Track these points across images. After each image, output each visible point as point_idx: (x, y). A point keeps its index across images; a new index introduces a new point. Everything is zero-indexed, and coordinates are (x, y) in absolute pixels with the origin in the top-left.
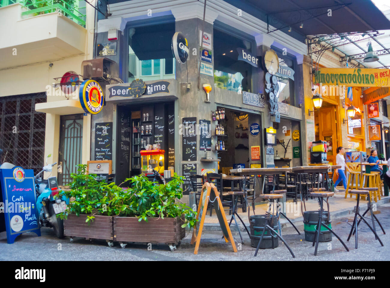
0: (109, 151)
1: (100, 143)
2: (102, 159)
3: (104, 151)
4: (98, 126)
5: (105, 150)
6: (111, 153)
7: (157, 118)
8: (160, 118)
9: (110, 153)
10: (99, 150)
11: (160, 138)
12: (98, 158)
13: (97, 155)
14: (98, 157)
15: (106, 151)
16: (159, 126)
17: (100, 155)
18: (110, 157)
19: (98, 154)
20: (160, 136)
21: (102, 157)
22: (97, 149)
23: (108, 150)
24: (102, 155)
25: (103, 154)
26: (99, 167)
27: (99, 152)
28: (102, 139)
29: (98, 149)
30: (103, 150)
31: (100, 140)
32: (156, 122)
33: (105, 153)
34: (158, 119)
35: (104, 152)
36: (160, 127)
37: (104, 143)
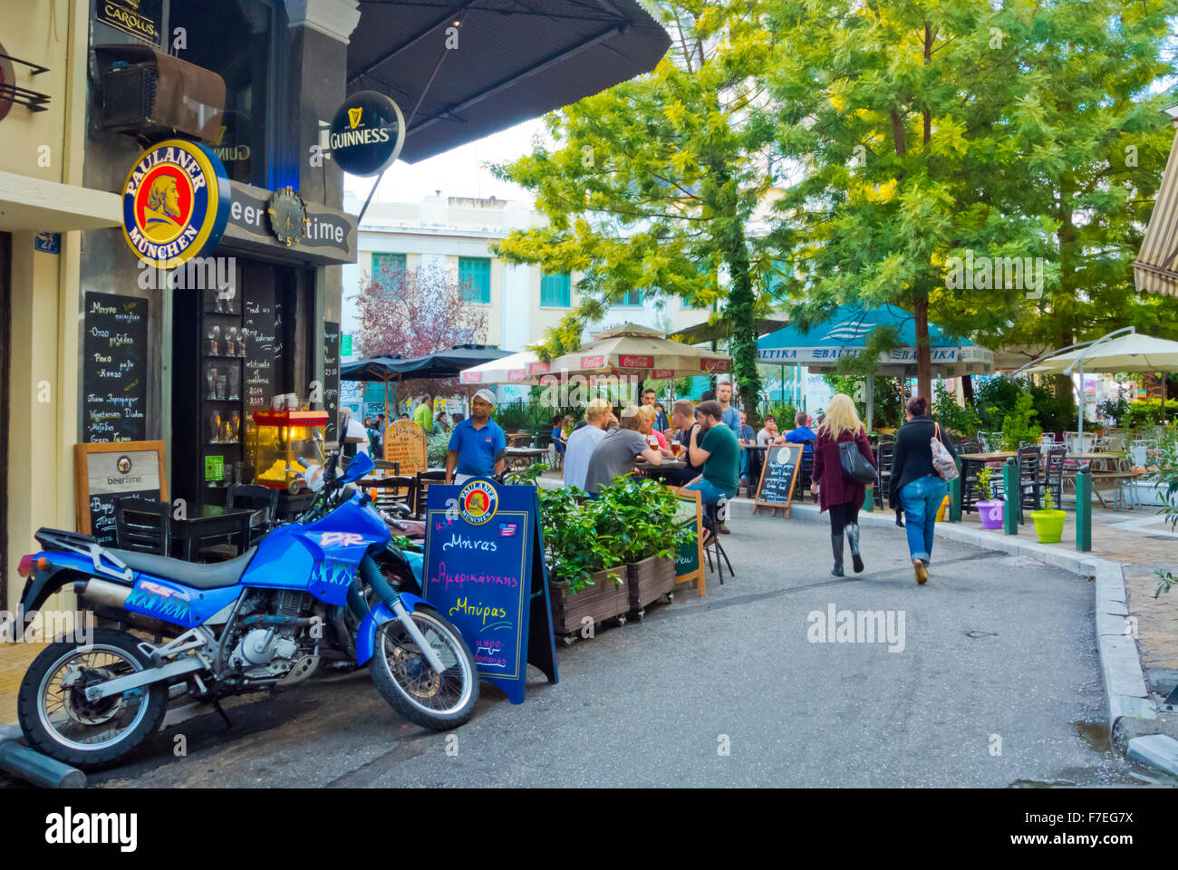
0: (135, 407)
1: (103, 373)
2: (109, 436)
3: (119, 404)
4: (96, 306)
5: (122, 400)
6: (141, 415)
7: (254, 307)
8: (261, 309)
9: (137, 415)
10: (101, 400)
11: (263, 373)
12: (95, 432)
13: (93, 421)
14: (95, 427)
15: (126, 404)
16: (259, 335)
17: (103, 421)
18: (138, 431)
19: (95, 416)
20: (262, 365)
21: (111, 428)
22: (91, 396)
23: (131, 400)
24: (111, 421)
25: (116, 415)
26: (125, 466)
27: (99, 408)
28: (110, 359)
29: (98, 395)
30: (115, 400)
31: (103, 360)
32: (251, 321)
33: (123, 413)
34: (257, 311)
35: (118, 408)
36: (261, 339)
37: (118, 375)
